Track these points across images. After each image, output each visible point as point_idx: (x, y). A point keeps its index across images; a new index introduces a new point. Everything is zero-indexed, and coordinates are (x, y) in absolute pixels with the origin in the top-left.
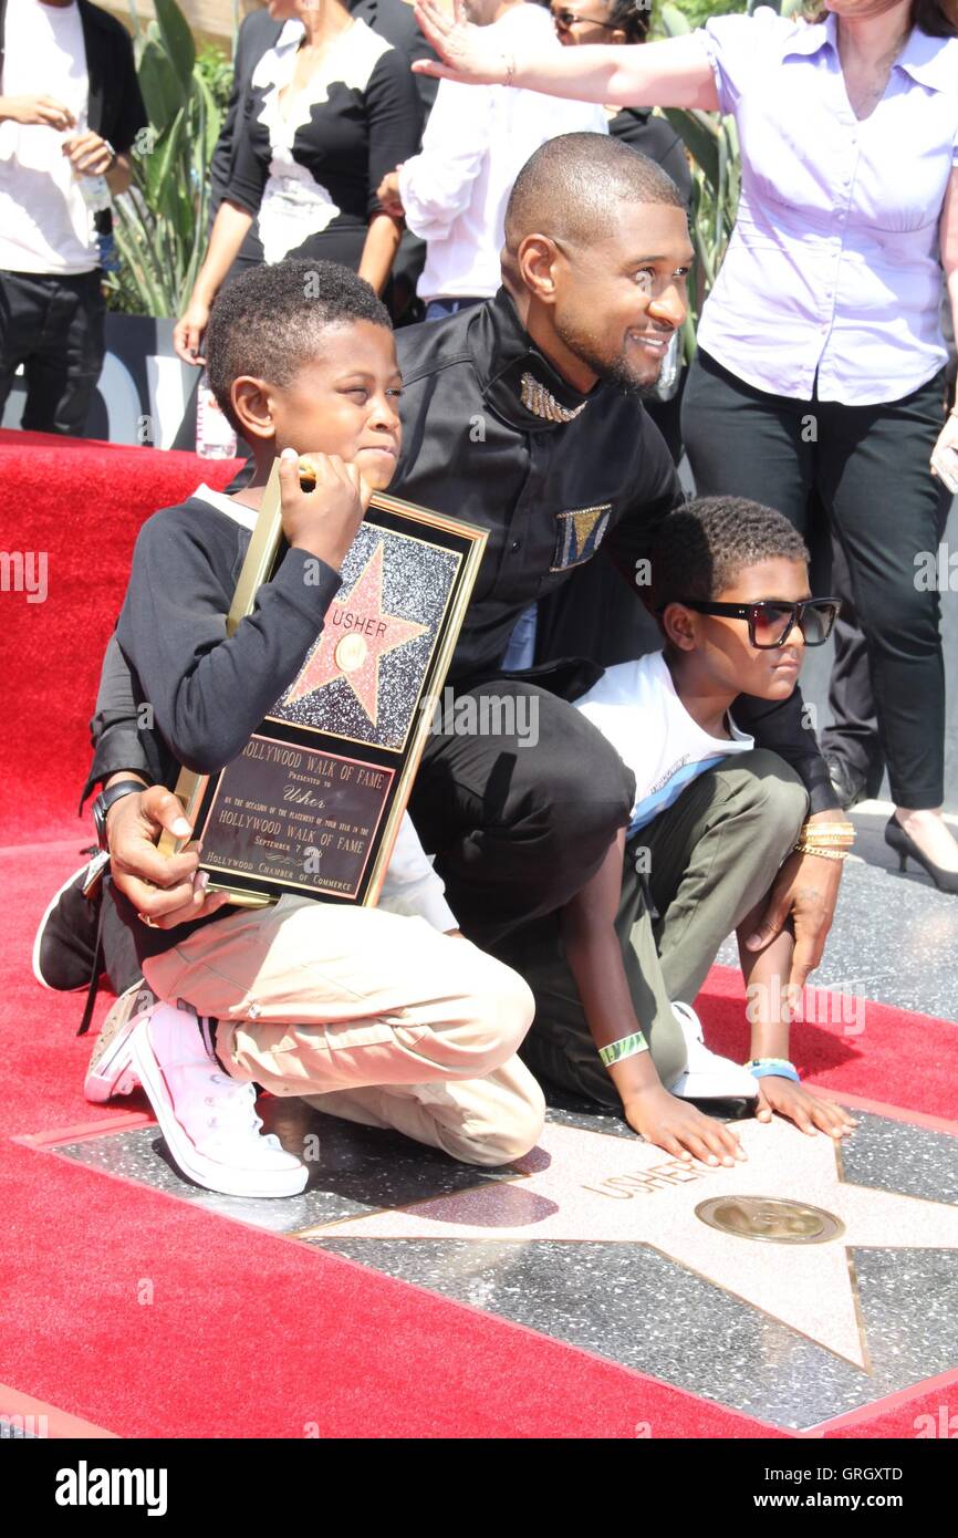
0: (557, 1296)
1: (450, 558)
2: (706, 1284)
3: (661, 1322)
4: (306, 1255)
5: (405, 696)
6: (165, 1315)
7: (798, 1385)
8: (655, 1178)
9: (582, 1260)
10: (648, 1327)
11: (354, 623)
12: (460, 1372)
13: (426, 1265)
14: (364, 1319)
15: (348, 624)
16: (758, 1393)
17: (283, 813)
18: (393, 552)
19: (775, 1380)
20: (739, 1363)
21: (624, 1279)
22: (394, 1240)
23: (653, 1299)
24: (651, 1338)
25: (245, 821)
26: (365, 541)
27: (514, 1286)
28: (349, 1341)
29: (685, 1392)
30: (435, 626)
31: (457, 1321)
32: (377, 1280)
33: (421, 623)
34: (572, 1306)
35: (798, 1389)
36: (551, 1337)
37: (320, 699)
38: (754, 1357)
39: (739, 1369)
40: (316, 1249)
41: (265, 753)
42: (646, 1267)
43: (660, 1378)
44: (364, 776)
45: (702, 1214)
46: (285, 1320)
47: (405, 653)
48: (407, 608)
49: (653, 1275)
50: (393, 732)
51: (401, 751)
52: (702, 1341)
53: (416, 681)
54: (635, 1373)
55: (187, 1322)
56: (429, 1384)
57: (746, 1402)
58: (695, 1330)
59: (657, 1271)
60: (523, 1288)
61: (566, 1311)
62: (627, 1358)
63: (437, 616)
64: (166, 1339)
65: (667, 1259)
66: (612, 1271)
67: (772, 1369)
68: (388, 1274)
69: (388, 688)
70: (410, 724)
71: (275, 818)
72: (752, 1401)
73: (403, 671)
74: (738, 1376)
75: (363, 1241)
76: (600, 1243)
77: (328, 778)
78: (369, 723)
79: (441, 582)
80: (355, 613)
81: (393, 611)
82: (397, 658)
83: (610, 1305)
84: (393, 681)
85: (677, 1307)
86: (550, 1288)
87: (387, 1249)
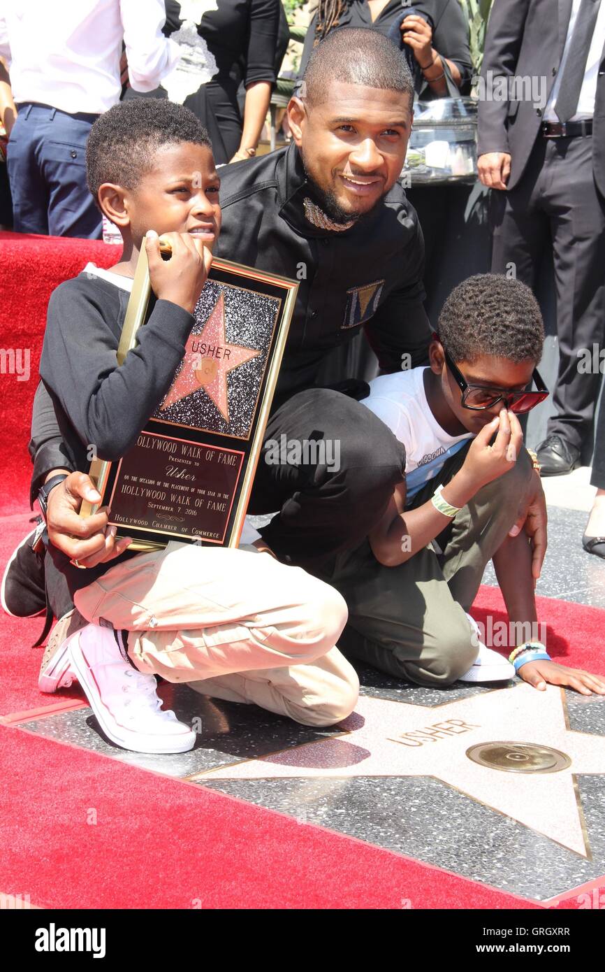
0: (371, 814)
1: (273, 302)
2: (474, 802)
3: (444, 830)
4: (196, 792)
5: (247, 400)
6: (99, 836)
7: (541, 870)
8: (438, 732)
9: (388, 789)
10: (435, 833)
11: (207, 351)
12: (305, 868)
13: (279, 796)
14: (236, 834)
15: (203, 351)
16: (513, 876)
17: (166, 485)
18: (231, 299)
19: (525, 867)
20: (499, 856)
21: (417, 801)
22: (257, 779)
23: (438, 814)
24: (437, 841)
25: (140, 492)
26: (211, 292)
27: (341, 808)
28: (227, 849)
29: (462, 877)
30: (265, 350)
31: (302, 833)
32: (245, 807)
33: (255, 349)
34: (381, 821)
35: (541, 873)
36: (367, 843)
37: (187, 404)
38: (510, 852)
39: (499, 860)
40: (203, 787)
41: (151, 443)
42: (433, 792)
43: (444, 868)
44: (222, 457)
45: (471, 755)
46: (183, 836)
47: (245, 370)
48: (245, 338)
49: (438, 798)
50: (241, 426)
51: (248, 439)
52: (472, 842)
53: (254, 389)
54: (427, 865)
55: (115, 840)
56: (284, 877)
57: (505, 882)
58: (468, 835)
59: (441, 795)
60: (347, 810)
61: (377, 824)
62: (420, 855)
63: (266, 343)
64: (100, 852)
65: (447, 786)
66: (409, 795)
67: (522, 859)
68: (253, 803)
69: (235, 395)
70: (252, 420)
71: (161, 489)
72: (509, 882)
73: (245, 383)
74: (499, 865)
75: (235, 781)
76: (401, 777)
77: (197, 460)
78: (223, 420)
79: (267, 319)
80: (208, 343)
81: (234, 341)
82: (239, 374)
83: (408, 819)
84: (238, 390)
85: (455, 819)
86: (366, 809)
87: (252, 786)
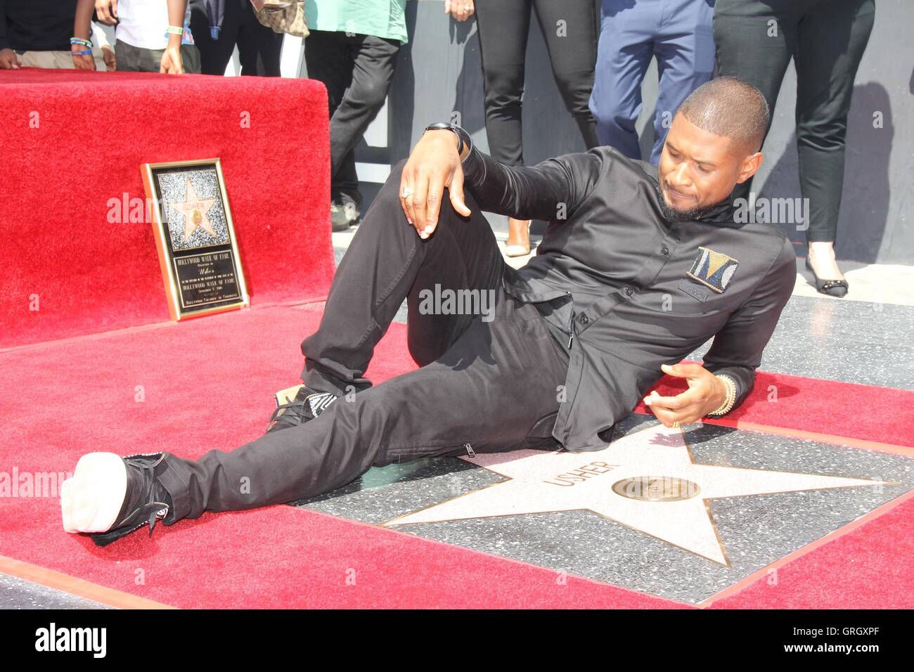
0: (542, 544)
2: (626, 528)
3: (605, 552)
4: (392, 536)
6: (316, 577)
7: (691, 579)
8: (585, 473)
9: (552, 523)
10: (598, 556)
12: (494, 591)
13: (462, 534)
14: (433, 567)
16: (668, 586)
19: (677, 577)
20: (655, 570)
21: (578, 531)
22: (440, 522)
23: (598, 540)
24: (601, 562)
27: (516, 541)
28: (426, 581)
29: (626, 589)
31: (487, 563)
32: (435, 545)
34: (551, 549)
35: (692, 581)
36: (542, 567)
38: (662, 566)
39: (655, 573)
40: (396, 531)
42: (590, 522)
43: (610, 583)
45: (616, 490)
46: (387, 572)
49: (595, 527)
52: (630, 560)
54: (595, 582)
55: (330, 579)
56: (478, 600)
57: (663, 591)
58: (625, 555)
59: (597, 524)
60: (521, 542)
61: (548, 551)
62: (589, 574)
64: (319, 589)
65: (601, 517)
66: (571, 527)
67: (674, 571)
68: (441, 541)
72: (666, 590)
74: (655, 577)
75: (422, 524)
76: (561, 512)
83: (573, 546)
85: (612, 543)
86: (537, 540)
87: (437, 527)
